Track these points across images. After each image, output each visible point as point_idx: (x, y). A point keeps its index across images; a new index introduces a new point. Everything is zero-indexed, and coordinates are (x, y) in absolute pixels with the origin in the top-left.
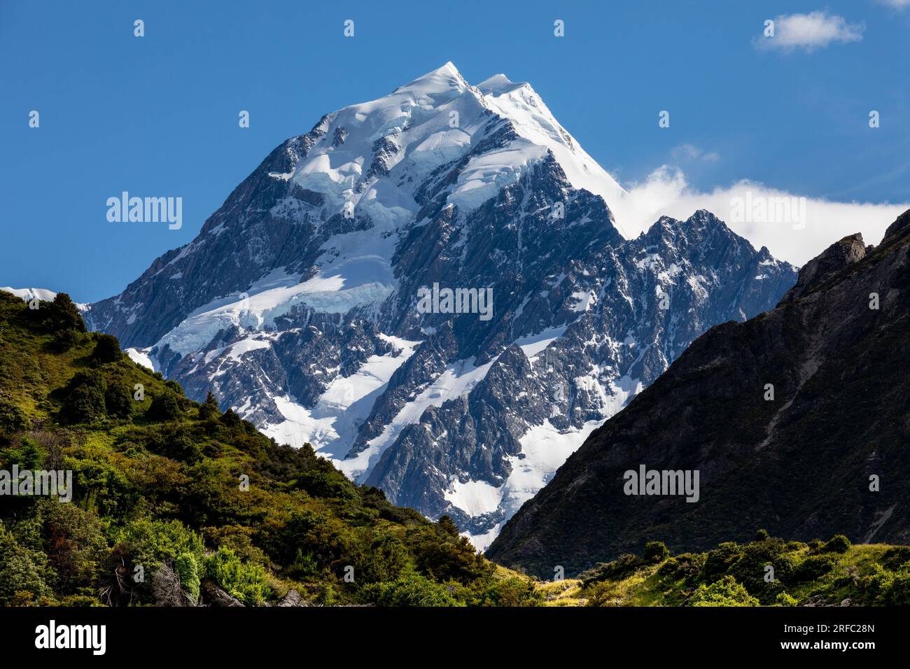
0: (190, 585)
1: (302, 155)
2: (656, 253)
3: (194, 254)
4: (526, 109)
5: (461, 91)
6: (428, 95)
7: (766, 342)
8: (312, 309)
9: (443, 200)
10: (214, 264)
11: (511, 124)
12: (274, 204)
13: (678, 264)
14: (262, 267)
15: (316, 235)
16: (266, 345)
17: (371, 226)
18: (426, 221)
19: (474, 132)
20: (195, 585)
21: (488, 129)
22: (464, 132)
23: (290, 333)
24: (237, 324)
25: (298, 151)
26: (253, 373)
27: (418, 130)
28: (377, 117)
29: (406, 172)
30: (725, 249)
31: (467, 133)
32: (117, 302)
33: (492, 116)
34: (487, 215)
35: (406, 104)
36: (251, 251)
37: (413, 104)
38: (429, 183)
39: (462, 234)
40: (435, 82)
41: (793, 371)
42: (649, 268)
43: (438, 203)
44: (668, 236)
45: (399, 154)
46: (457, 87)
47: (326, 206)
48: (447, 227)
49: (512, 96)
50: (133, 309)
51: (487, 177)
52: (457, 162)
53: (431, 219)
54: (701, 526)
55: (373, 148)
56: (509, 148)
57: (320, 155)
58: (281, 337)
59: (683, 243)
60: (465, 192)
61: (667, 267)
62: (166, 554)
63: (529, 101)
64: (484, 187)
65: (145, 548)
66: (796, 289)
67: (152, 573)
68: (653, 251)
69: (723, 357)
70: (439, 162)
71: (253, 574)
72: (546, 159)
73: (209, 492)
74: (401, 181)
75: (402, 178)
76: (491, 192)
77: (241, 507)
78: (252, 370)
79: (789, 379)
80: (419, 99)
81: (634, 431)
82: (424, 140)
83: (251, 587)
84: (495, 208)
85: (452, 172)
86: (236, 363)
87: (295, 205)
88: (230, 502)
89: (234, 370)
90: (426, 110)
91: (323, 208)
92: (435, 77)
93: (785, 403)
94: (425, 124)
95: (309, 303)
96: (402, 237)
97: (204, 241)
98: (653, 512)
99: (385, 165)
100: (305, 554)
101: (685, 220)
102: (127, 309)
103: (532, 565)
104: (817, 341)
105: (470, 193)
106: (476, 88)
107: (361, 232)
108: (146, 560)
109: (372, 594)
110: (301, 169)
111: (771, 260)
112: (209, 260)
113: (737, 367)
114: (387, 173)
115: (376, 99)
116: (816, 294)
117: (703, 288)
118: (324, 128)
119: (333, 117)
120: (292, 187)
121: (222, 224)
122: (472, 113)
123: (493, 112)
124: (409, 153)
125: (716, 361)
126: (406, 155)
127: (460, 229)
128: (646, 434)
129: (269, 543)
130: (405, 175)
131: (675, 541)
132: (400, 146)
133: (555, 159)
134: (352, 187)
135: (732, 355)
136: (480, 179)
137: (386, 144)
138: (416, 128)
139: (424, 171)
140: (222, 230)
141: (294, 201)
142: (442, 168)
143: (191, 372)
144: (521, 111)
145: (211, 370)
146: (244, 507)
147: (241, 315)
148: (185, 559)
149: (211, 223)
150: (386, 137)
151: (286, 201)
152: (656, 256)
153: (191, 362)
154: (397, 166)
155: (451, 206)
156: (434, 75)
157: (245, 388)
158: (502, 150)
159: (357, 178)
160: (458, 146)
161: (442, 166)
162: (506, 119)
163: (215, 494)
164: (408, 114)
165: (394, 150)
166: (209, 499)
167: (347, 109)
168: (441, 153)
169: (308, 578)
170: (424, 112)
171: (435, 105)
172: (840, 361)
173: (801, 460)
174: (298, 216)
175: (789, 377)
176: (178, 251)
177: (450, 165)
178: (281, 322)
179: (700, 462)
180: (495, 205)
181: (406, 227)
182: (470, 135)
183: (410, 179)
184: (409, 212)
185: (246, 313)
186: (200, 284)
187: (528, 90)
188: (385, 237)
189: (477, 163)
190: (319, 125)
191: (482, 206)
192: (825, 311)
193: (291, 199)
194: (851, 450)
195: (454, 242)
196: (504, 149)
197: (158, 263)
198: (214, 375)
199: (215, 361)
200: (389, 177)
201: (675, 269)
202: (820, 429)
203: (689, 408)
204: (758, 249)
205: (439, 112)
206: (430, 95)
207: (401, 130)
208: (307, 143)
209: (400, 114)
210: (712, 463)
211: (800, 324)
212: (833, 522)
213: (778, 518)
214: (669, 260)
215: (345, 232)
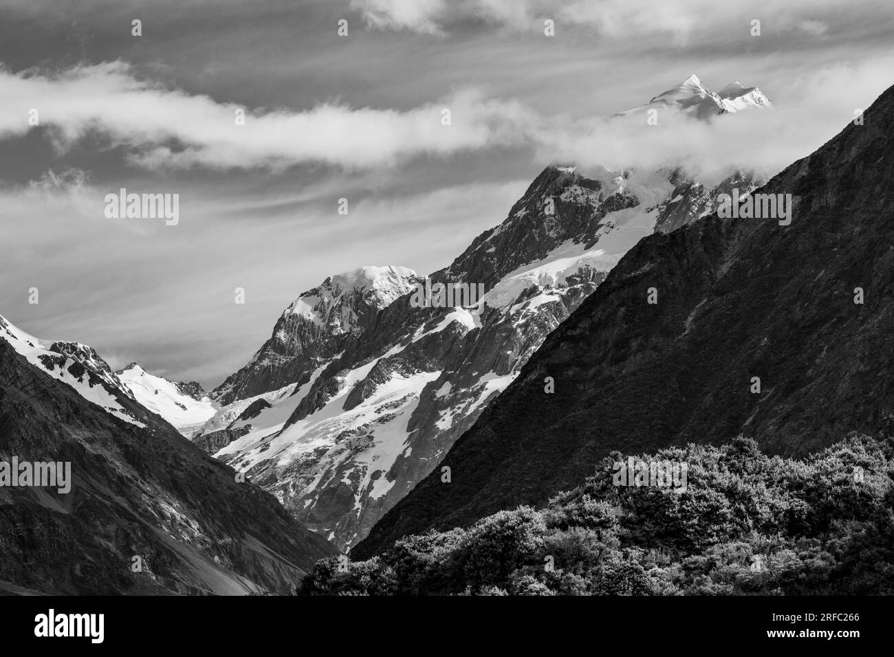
3: (504, 233)
5: (703, 97)
6: (678, 101)
8: (594, 270)
9: (691, 181)
10: (519, 239)
12: (562, 191)
14: (556, 240)
15: (596, 213)
16: (556, 298)
17: (637, 204)
18: (679, 198)
23: (574, 289)
24: (537, 284)
26: (546, 319)
32: (447, 272)
36: (546, 228)
40: (683, 91)
41: (711, 272)
43: (688, 183)
46: (699, 94)
47: (603, 190)
48: (695, 201)
49: (745, 99)
50: (459, 277)
53: (683, 196)
54: (616, 410)
58: (569, 291)
63: (758, 101)
69: (651, 263)
78: (546, 318)
79: (706, 279)
80: (671, 104)
81: (578, 331)
86: (533, 313)
87: (579, 192)
89: (532, 319)
91: (600, 192)
92: (683, 87)
93: (701, 301)
95: (592, 266)
96: (661, 211)
97: (511, 223)
98: (583, 399)
102: (455, 277)
103: (484, 450)
104: (733, 246)
107: (630, 209)
112: (515, 235)
113: (663, 272)
120: (576, 178)
121: (524, 209)
125: (646, 267)
128: (588, 333)
131: (592, 423)
135: (658, 261)
140: (525, 213)
141: (578, 188)
143: (500, 322)
145: (514, 319)
147: (540, 276)
149: (516, 208)
151: (572, 189)
153: (500, 315)
155: (697, 185)
157: (541, 332)
172: (747, 261)
173: (708, 348)
174: (581, 199)
175: (706, 277)
176: (492, 231)
178: (570, 280)
179: (630, 355)
180: (732, 183)
181: (665, 203)
184: (666, 191)
185: (544, 275)
186: (509, 255)
187: (758, 94)
188: (648, 212)
191: (722, 184)
193: (576, 187)
194: (750, 338)
195: (701, 213)
197: (478, 241)
198: (517, 323)
199: (518, 313)
202: (724, 321)
203: (623, 309)
206: (679, 101)
210: (640, 355)
211: (719, 232)
212: (724, 400)
213: (684, 399)
215: (618, 210)
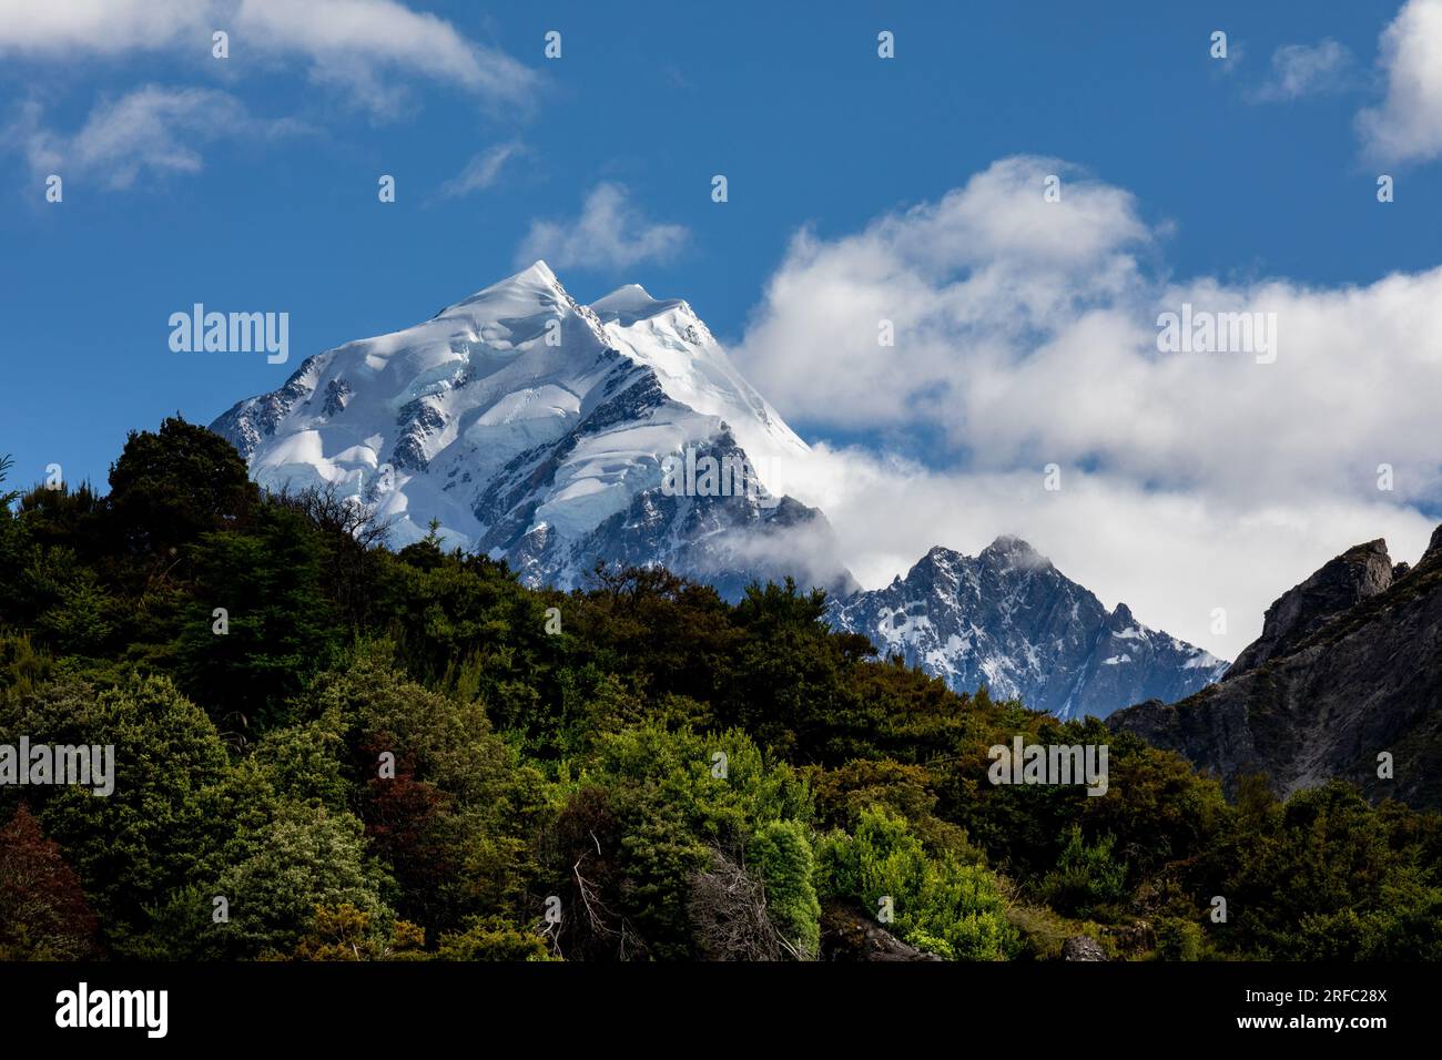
0: (795, 913)
1: (267, 432)
2: (923, 614)
4: (682, 349)
5: (561, 315)
7: (1218, 741)
9: (528, 516)
11: (654, 376)
13: (964, 635)
19: (586, 391)
20: (806, 912)
21: (611, 385)
22: (568, 390)
25: (259, 425)
27: (482, 387)
28: (405, 363)
29: (458, 463)
30: (1050, 608)
31: (573, 392)
33: (619, 361)
34: (609, 545)
35: (460, 338)
37: (473, 338)
38: (502, 484)
39: (563, 579)
40: (514, 298)
42: (909, 642)
43: (518, 521)
44: (946, 584)
45: (446, 431)
46: (554, 307)
48: (535, 565)
49: (655, 325)
51: (609, 473)
52: (554, 445)
53: (506, 551)
55: (398, 419)
56: (652, 421)
57: (299, 431)
59: (972, 597)
60: (569, 501)
61: (944, 641)
62: (721, 822)
63: (686, 335)
64: (603, 492)
65: (660, 804)
66: (1260, 646)
67: (687, 877)
68: (917, 611)
70: (521, 446)
71: (969, 888)
72: (718, 441)
73: (799, 668)
74: (450, 480)
75: (453, 474)
76: (618, 500)
77: (890, 713)
80: (484, 329)
82: (493, 405)
83: (970, 925)
84: (624, 532)
85: (544, 464)
88: (859, 696)
90: (495, 349)
92: (514, 289)
94: (496, 375)
99: (420, 451)
100: (1090, 840)
101: (976, 555)
104: (1315, 740)
105: (578, 503)
106: (588, 309)
108: (665, 838)
109: (1329, 944)
110: (266, 456)
111: (1136, 628)
114: (424, 466)
115: (404, 329)
116: (1314, 650)
117: (1009, 680)
118: (308, 381)
119: (324, 361)
122: (584, 352)
123: (621, 353)
124: (464, 430)
126: (461, 433)
127: (559, 571)
129: (979, 813)
130: (458, 469)
132: (447, 416)
133: (736, 441)
134: (360, 490)
136: (597, 477)
137: (422, 412)
138: (478, 383)
139: (493, 462)
142: (526, 456)
144: (673, 352)
146: (898, 711)
148: (777, 838)
150: (423, 400)
152: (924, 621)
154: (442, 453)
155: (542, 526)
156: (511, 285)
158: (636, 423)
159: (368, 474)
160: (556, 417)
161: (526, 454)
162: (644, 367)
163: (818, 674)
164: (463, 357)
165: (438, 422)
166: (801, 685)
167: (351, 346)
168: (524, 428)
169: (1102, 908)
170: (493, 353)
171: (515, 342)
177: (540, 451)
180: (625, 526)
182: (578, 396)
183: (467, 478)
184: (466, 537)
187: (685, 315)
189: (588, 447)
190: (297, 375)
191: (601, 527)
192: (1332, 682)
196: (642, 422)
200: (427, 472)
201: (958, 644)
204: (1110, 608)
205: (521, 354)
207: (449, 386)
208: (274, 409)
209: (449, 356)
214: (946, 628)
